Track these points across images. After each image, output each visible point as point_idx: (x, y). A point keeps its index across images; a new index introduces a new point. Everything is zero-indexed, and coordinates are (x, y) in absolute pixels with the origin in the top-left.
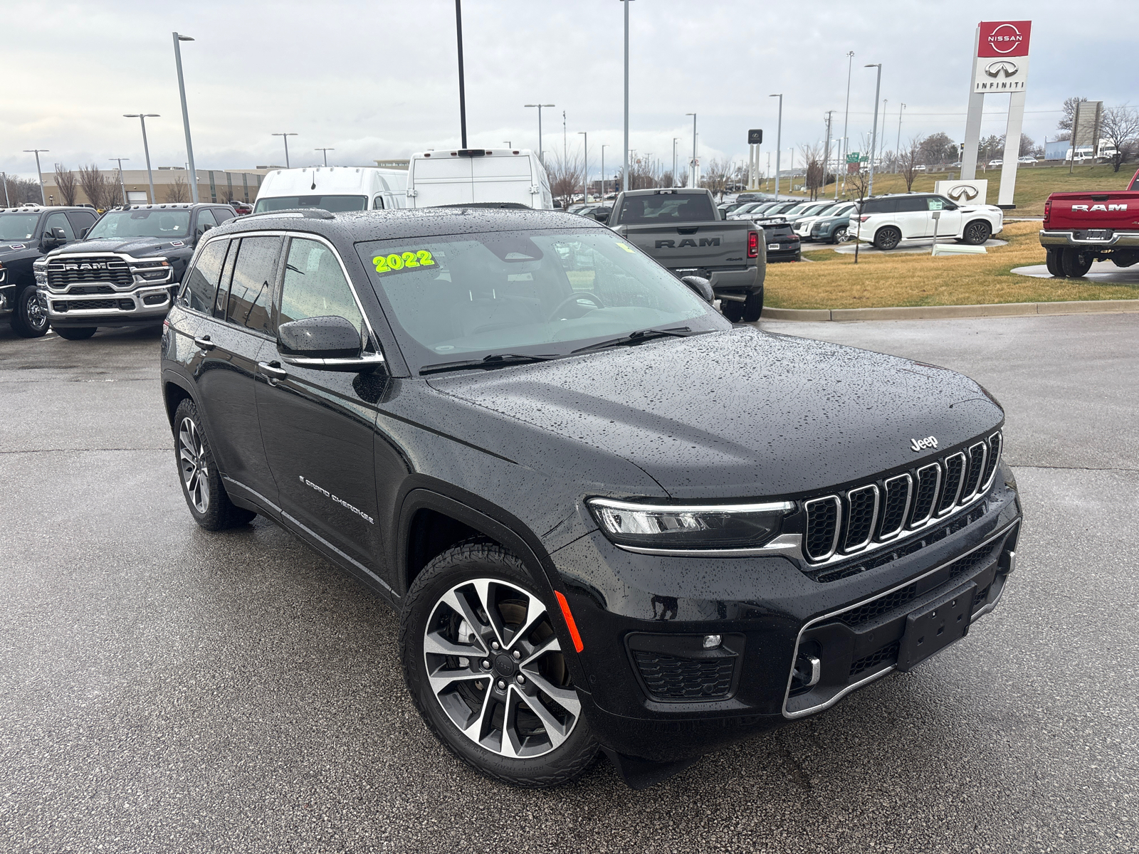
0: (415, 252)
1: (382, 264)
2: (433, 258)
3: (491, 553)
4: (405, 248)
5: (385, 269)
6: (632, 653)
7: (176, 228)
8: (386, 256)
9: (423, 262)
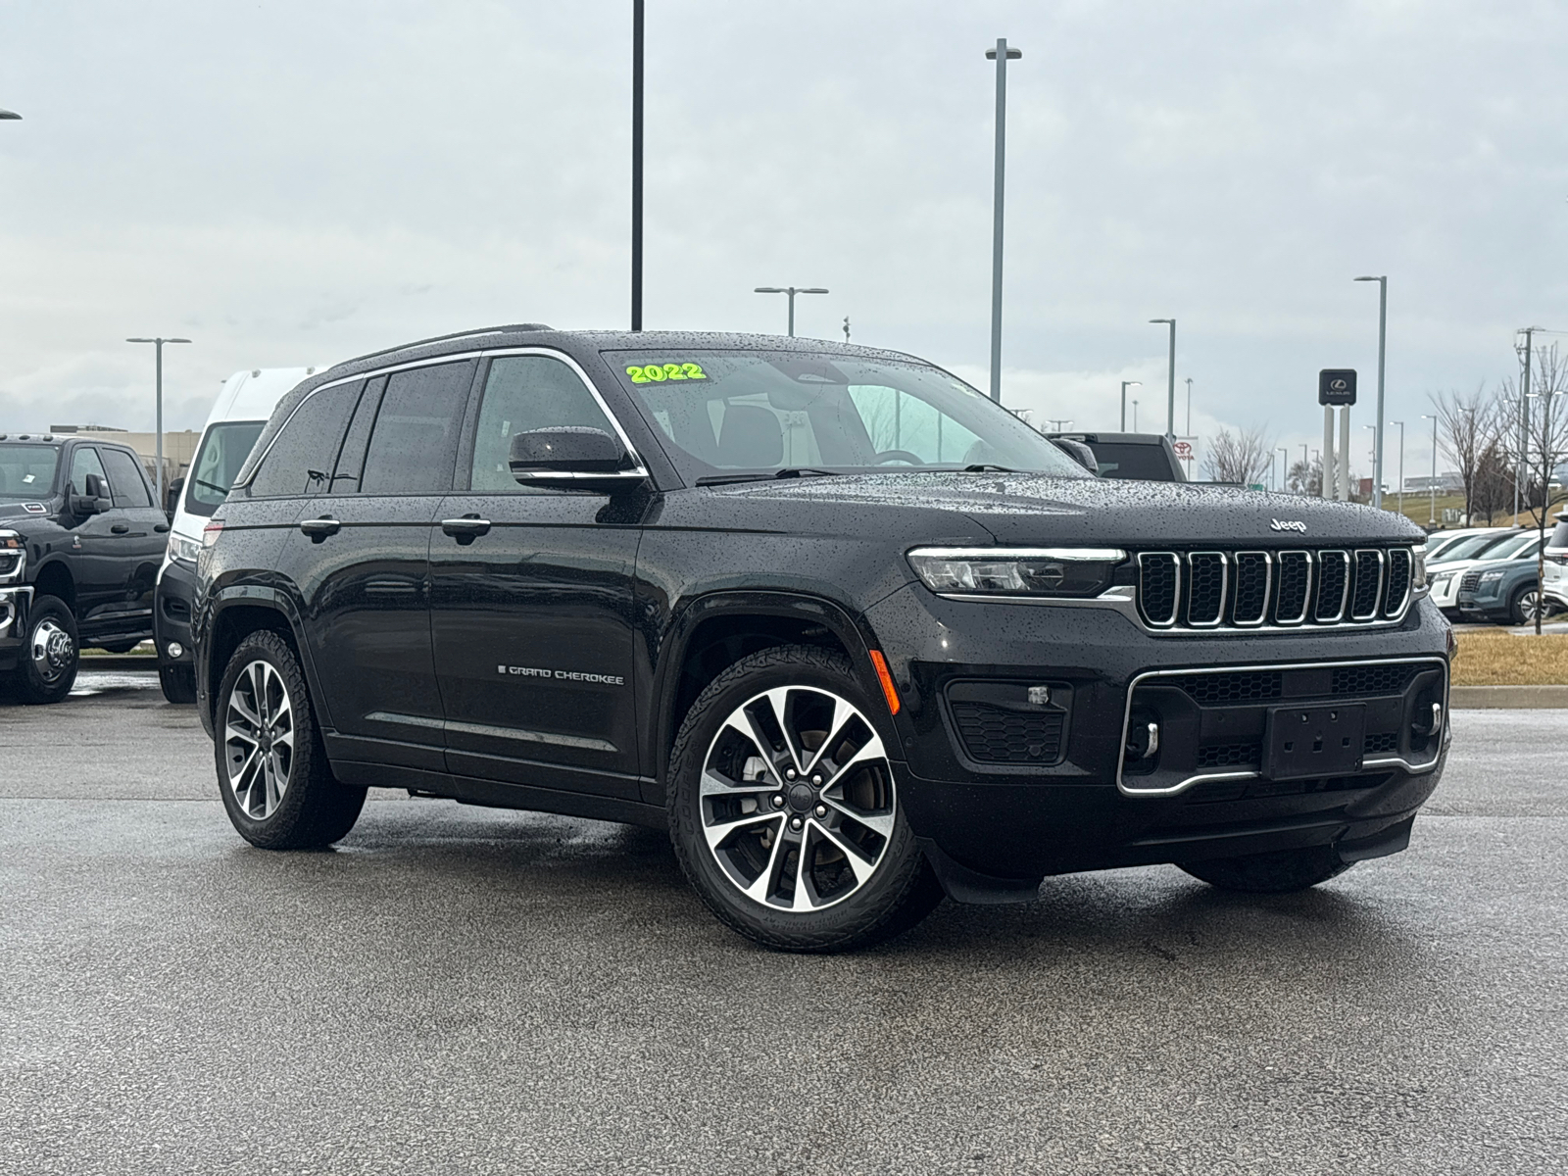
0: (680, 364)
1: (638, 375)
2: (703, 372)
3: (792, 653)
4: (667, 360)
5: (643, 380)
6: (952, 706)
7: (30, 479)
8: (643, 367)
9: (691, 375)
